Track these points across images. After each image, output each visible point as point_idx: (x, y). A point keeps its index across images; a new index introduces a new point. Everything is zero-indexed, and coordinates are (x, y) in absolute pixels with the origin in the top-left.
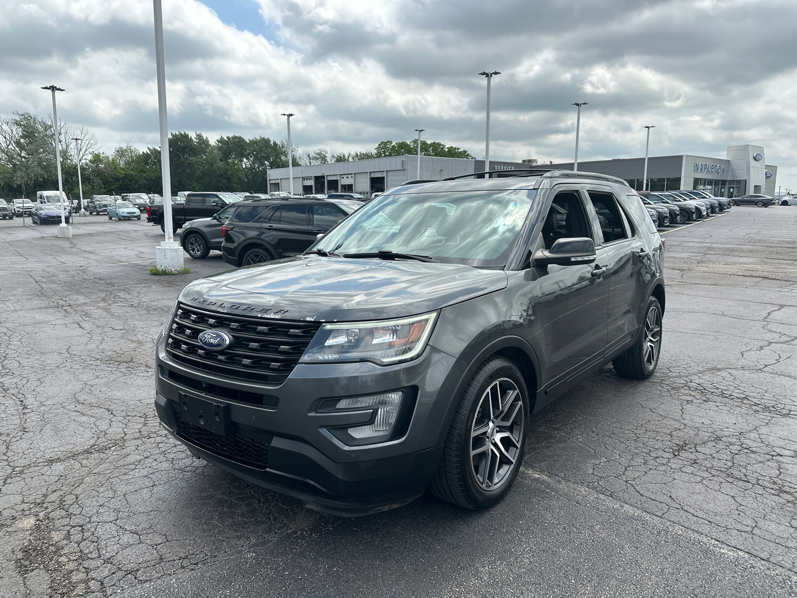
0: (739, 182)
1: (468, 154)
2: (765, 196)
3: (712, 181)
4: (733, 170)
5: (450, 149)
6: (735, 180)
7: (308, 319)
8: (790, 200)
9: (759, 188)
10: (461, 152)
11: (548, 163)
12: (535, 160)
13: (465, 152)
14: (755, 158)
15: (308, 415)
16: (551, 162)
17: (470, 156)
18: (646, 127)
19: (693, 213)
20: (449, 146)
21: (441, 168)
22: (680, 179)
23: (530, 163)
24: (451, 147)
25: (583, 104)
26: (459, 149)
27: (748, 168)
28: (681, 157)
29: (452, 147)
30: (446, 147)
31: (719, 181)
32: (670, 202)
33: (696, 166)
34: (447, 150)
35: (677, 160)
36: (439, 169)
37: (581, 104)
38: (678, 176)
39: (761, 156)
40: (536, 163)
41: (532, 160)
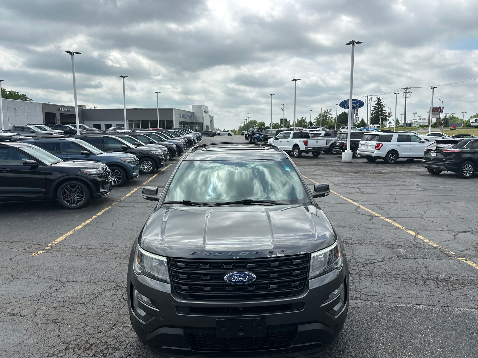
0: (199, 123)
1: (26, 97)
2: (212, 131)
3: (187, 123)
4: (196, 117)
5: (11, 93)
6: (197, 123)
7: (302, 253)
8: (221, 133)
9: (208, 127)
10: (20, 95)
11: (93, 108)
12: (84, 105)
13: (23, 95)
14: (205, 112)
15: (321, 306)
16: (95, 107)
17: (28, 99)
18: (156, 92)
19: (192, 141)
20: (10, 91)
21: (15, 107)
22: (172, 121)
23: (81, 107)
24: (11, 91)
25: (126, 77)
26: (18, 93)
27: (203, 117)
28: (172, 109)
29: (13, 91)
30: (7, 91)
31: (190, 123)
32: (181, 136)
33: (180, 114)
34: (8, 93)
35: (170, 111)
36: (14, 108)
37: (125, 77)
38: (172, 120)
39: (207, 111)
40: (85, 107)
41: (82, 105)
